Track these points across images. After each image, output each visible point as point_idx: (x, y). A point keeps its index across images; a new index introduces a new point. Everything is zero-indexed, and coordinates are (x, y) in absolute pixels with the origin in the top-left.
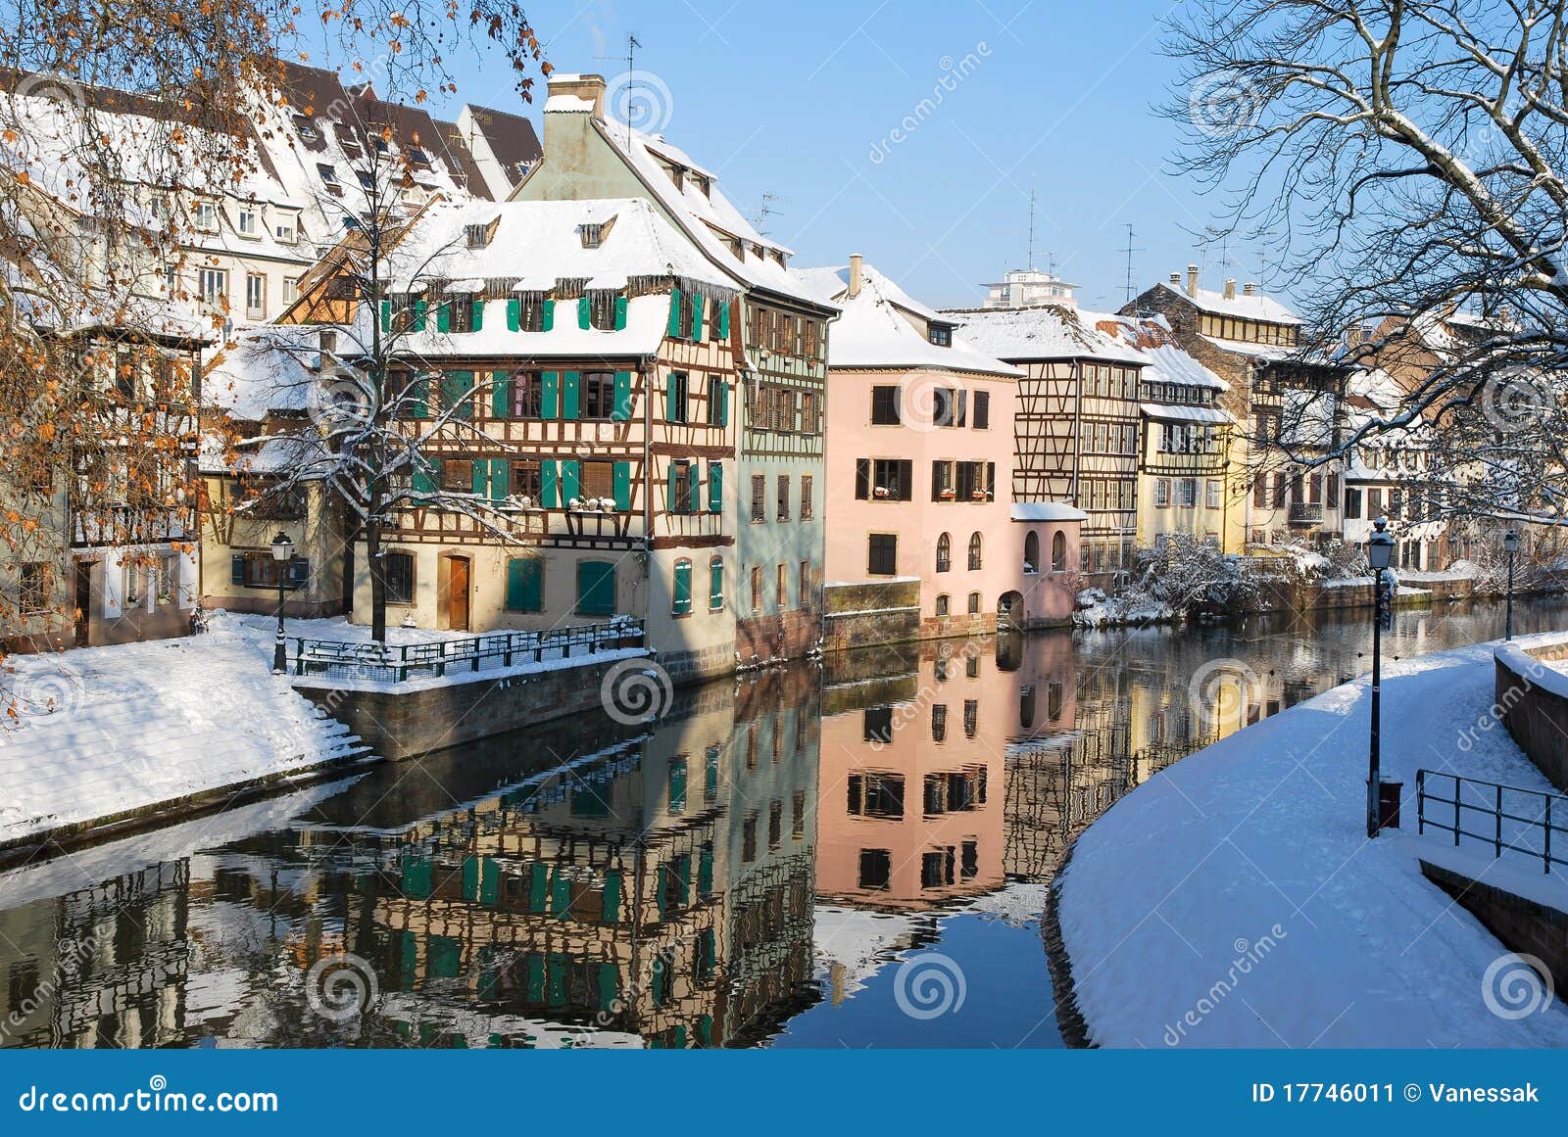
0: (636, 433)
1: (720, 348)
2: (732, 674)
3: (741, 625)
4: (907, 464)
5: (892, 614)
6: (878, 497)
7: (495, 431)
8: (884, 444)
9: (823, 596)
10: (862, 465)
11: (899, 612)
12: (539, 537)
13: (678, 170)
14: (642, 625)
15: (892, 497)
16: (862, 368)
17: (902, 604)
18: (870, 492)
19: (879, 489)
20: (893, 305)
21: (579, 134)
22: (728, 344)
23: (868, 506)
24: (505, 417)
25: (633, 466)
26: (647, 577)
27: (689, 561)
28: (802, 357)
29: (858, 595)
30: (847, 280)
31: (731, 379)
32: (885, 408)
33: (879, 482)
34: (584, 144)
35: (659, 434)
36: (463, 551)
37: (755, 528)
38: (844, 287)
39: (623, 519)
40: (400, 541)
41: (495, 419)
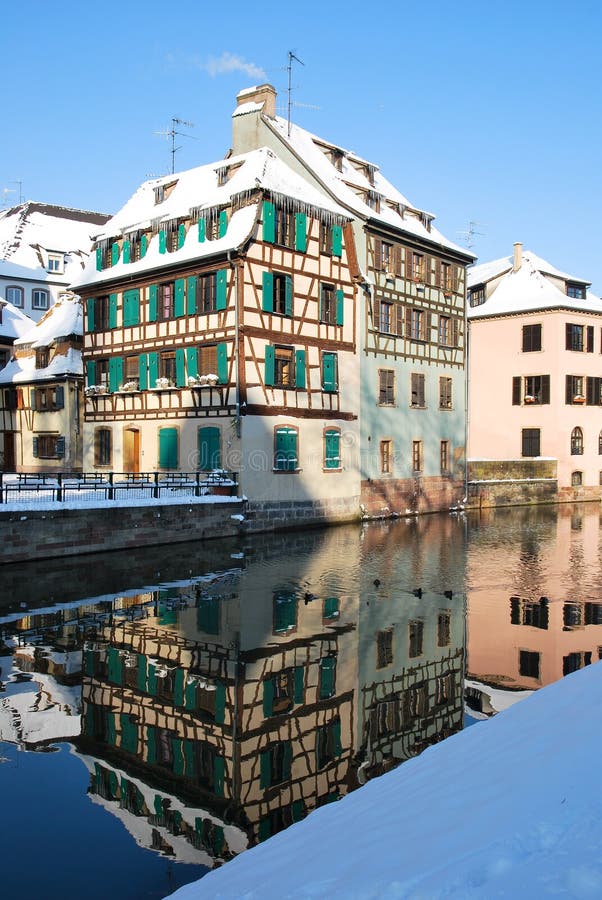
0: (231, 319)
1: (333, 263)
2: (358, 522)
3: (368, 483)
4: (546, 379)
5: (532, 483)
6: (528, 403)
7: (151, 331)
8: (531, 365)
9: (467, 468)
10: (517, 381)
11: (539, 482)
12: (177, 410)
13: (338, 154)
14: (234, 476)
15: (536, 402)
16: (514, 314)
17: (541, 476)
18: (522, 399)
19: (527, 397)
20: (542, 273)
21: (254, 127)
22: (344, 260)
23: (522, 409)
24: (158, 320)
25: (230, 346)
26: (239, 437)
27: (297, 429)
28: (437, 288)
29: (499, 468)
30: (512, 263)
31: (348, 290)
32: (532, 339)
33: (529, 392)
34: (257, 134)
35: (253, 320)
36: (136, 424)
37: (387, 409)
38: (511, 266)
39: (225, 390)
40: (105, 420)
41: (151, 323)
